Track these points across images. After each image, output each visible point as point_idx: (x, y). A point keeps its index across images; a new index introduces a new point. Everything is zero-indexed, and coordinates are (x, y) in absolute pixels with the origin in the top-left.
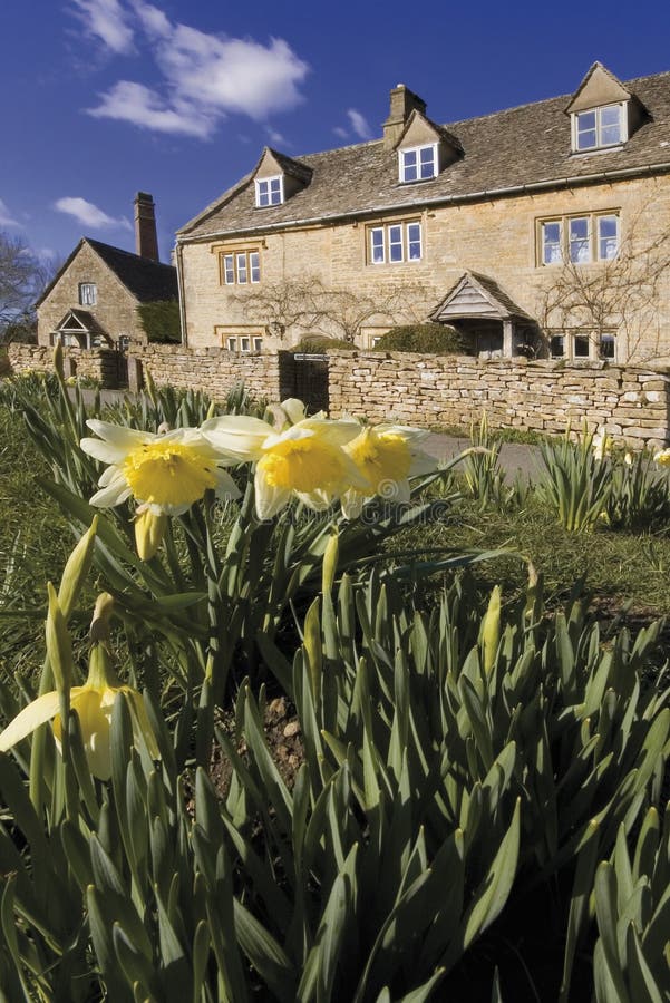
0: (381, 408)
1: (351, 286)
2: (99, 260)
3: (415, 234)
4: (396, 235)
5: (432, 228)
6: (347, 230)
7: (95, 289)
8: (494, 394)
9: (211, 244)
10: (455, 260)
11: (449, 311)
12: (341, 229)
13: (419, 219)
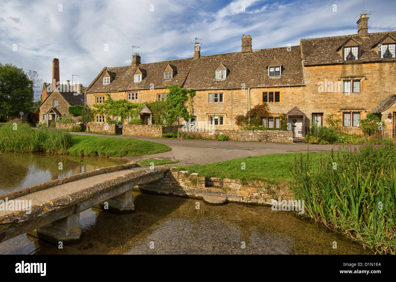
3: (136, 95)
4: (133, 95)
5: (140, 94)
6: (124, 93)
7: (57, 101)
9: (93, 94)
11: (141, 112)
12: (122, 93)
13: (137, 92)
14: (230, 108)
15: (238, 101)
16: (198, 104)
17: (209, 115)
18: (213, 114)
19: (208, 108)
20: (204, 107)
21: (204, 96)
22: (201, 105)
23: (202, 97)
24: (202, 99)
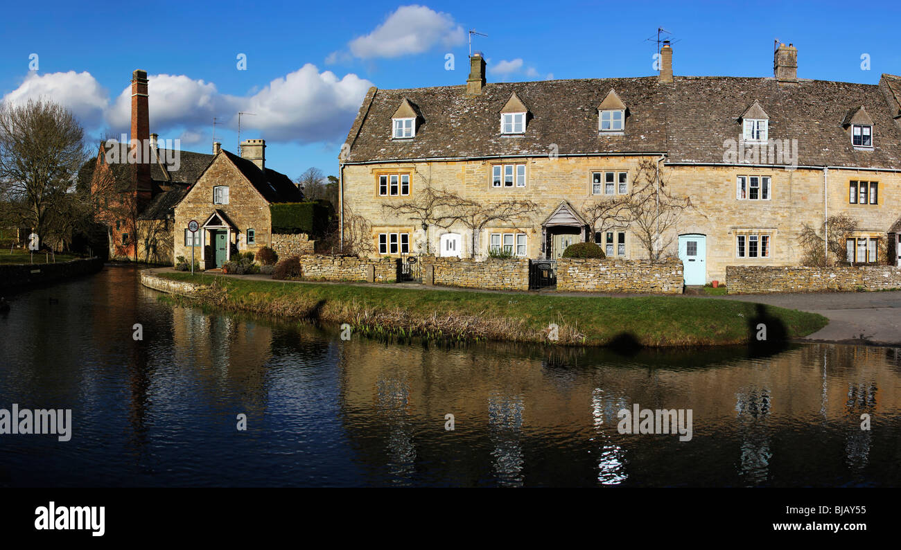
0: (582, 284)
1: (479, 201)
2: (235, 167)
3: (521, 171)
4: (509, 171)
5: (533, 169)
6: (479, 165)
7: (227, 190)
8: (629, 275)
9: (370, 167)
10: (546, 189)
11: (552, 221)
12: (472, 165)
13: (525, 163)
14: (785, 214)
15: (802, 198)
16: (709, 203)
17: (739, 231)
18: (747, 230)
19: (734, 214)
20: (726, 212)
21: (726, 183)
22: (717, 205)
23: (720, 185)
24: (721, 190)
